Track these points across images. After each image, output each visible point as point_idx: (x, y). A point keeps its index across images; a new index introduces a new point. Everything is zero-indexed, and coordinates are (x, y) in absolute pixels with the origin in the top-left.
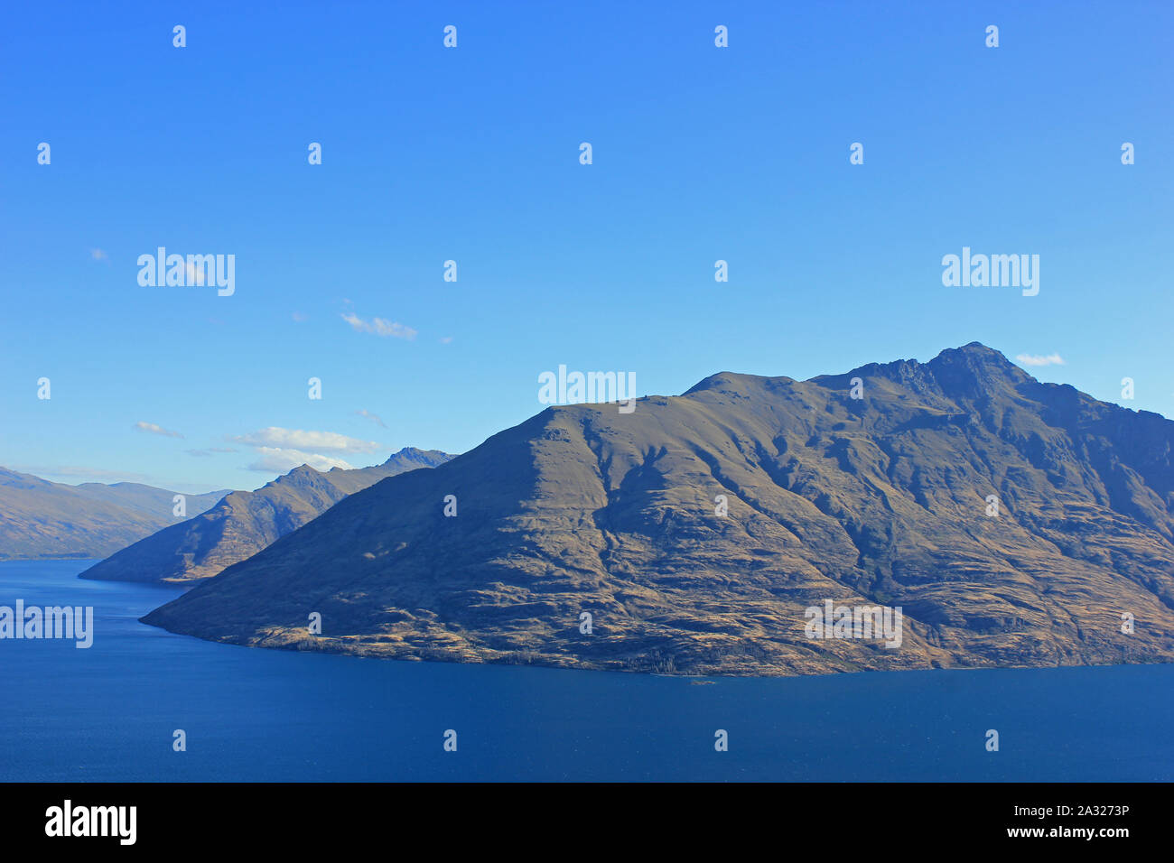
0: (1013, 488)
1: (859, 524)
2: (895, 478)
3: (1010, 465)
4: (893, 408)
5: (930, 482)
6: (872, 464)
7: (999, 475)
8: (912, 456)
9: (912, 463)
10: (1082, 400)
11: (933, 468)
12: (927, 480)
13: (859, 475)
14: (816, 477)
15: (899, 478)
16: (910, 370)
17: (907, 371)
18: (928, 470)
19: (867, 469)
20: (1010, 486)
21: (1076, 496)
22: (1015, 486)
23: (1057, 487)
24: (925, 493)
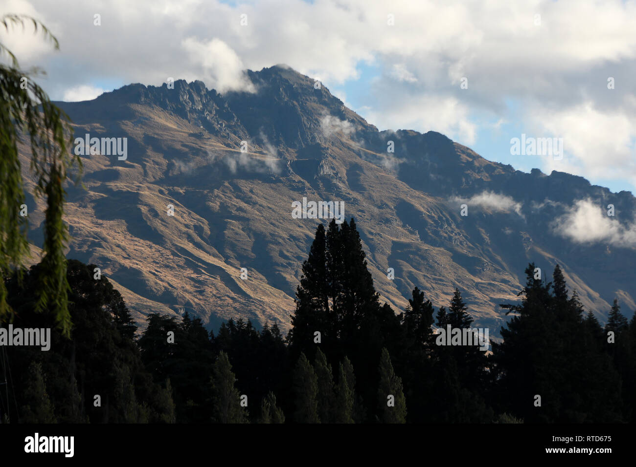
0: (410, 273)
1: (203, 312)
2: (228, 252)
3: (395, 239)
4: (187, 150)
5: (286, 257)
6: (184, 229)
7: (383, 253)
8: (248, 220)
9: (250, 230)
10: (464, 157)
11: (286, 236)
12: (282, 255)
13: (169, 244)
14: (103, 244)
15: (233, 251)
16: (196, 98)
17: (191, 98)
18: (281, 241)
19: (180, 237)
20: (405, 269)
21: (504, 286)
22: (413, 270)
23: (474, 273)
24: (284, 275)
